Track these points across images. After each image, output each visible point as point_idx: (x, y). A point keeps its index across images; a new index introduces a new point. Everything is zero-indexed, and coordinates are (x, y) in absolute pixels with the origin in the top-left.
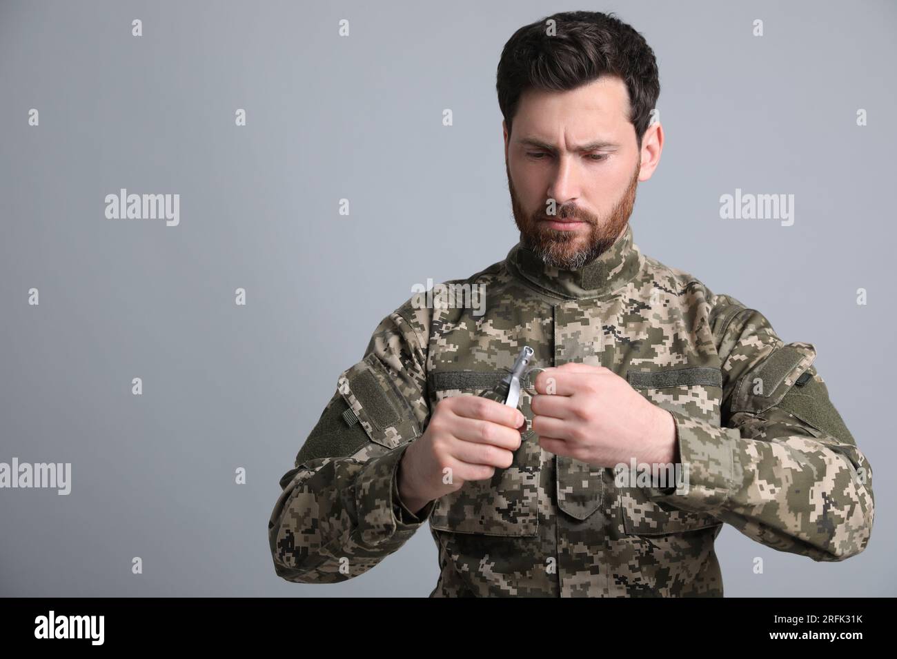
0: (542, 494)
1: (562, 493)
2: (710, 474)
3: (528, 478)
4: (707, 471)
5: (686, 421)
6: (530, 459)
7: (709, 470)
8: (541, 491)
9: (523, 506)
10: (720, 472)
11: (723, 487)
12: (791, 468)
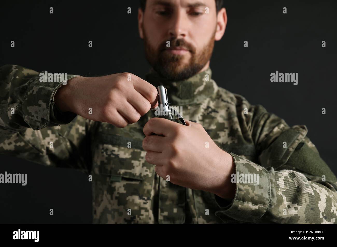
0: (151, 213)
1: (162, 215)
2: (255, 194)
3: (145, 203)
4: (253, 192)
5: (240, 159)
6: (146, 192)
7: (254, 192)
8: (151, 212)
9: (140, 219)
10: (262, 194)
11: (264, 204)
12: (308, 193)
